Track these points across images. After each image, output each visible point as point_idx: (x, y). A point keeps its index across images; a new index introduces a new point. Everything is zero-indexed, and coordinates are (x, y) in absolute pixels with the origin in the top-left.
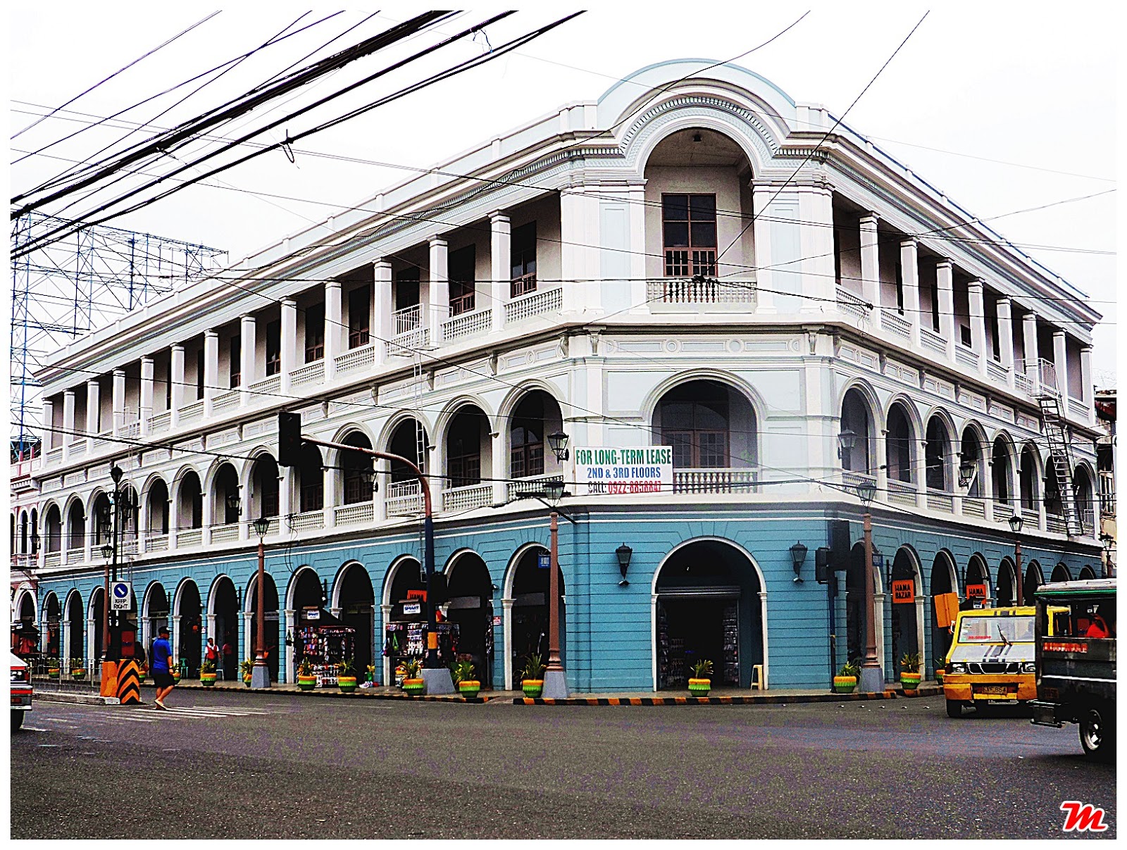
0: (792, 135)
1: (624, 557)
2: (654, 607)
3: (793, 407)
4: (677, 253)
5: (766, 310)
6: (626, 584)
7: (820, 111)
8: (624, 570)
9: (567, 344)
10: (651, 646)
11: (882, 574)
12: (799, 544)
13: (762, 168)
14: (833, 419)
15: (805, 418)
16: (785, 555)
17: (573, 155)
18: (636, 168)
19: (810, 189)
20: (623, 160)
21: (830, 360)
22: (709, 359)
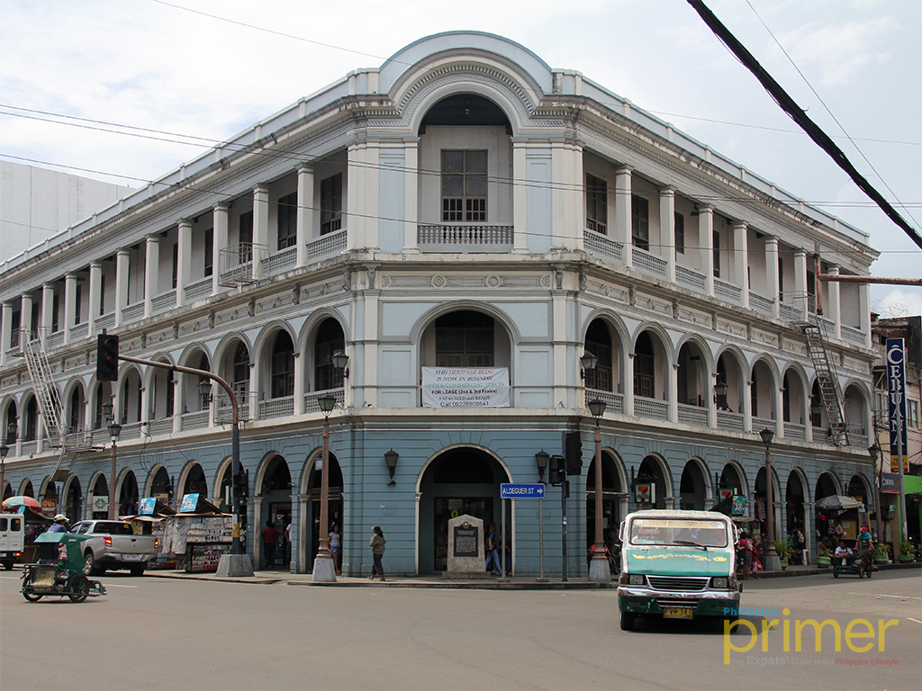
0: (545, 98)
1: (391, 462)
2: (417, 504)
3: (542, 333)
4: (453, 201)
5: (521, 249)
6: (393, 483)
7: (574, 76)
8: (392, 471)
9: (350, 279)
10: (414, 537)
11: (627, 478)
12: (542, 452)
13: (520, 126)
14: (577, 344)
15: (552, 344)
16: (531, 461)
17: (358, 117)
18: (411, 127)
19: (562, 145)
20: (400, 120)
21: (576, 294)
22: (470, 293)
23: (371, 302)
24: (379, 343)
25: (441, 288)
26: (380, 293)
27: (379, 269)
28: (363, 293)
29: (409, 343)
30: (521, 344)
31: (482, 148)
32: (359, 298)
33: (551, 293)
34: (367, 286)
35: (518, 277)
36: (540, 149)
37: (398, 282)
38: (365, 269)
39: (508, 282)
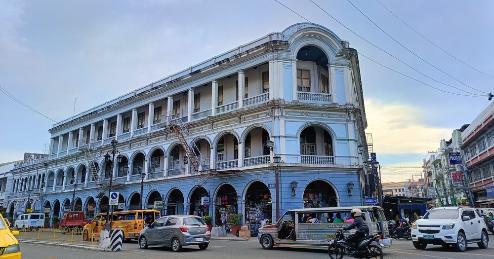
1: (293, 186)
3: (344, 136)
9: (272, 112)
12: (350, 182)
13: (332, 58)
15: (349, 140)
16: (344, 186)
18: (294, 55)
22: (318, 119)
23: (282, 121)
24: (285, 137)
25: (307, 117)
26: (285, 117)
27: (285, 108)
28: (278, 117)
29: (296, 137)
30: (337, 140)
31: (308, 69)
32: (277, 119)
33: (347, 121)
34: (280, 114)
35: (335, 115)
36: (339, 68)
37: (291, 113)
38: (279, 108)
39: (330, 116)
